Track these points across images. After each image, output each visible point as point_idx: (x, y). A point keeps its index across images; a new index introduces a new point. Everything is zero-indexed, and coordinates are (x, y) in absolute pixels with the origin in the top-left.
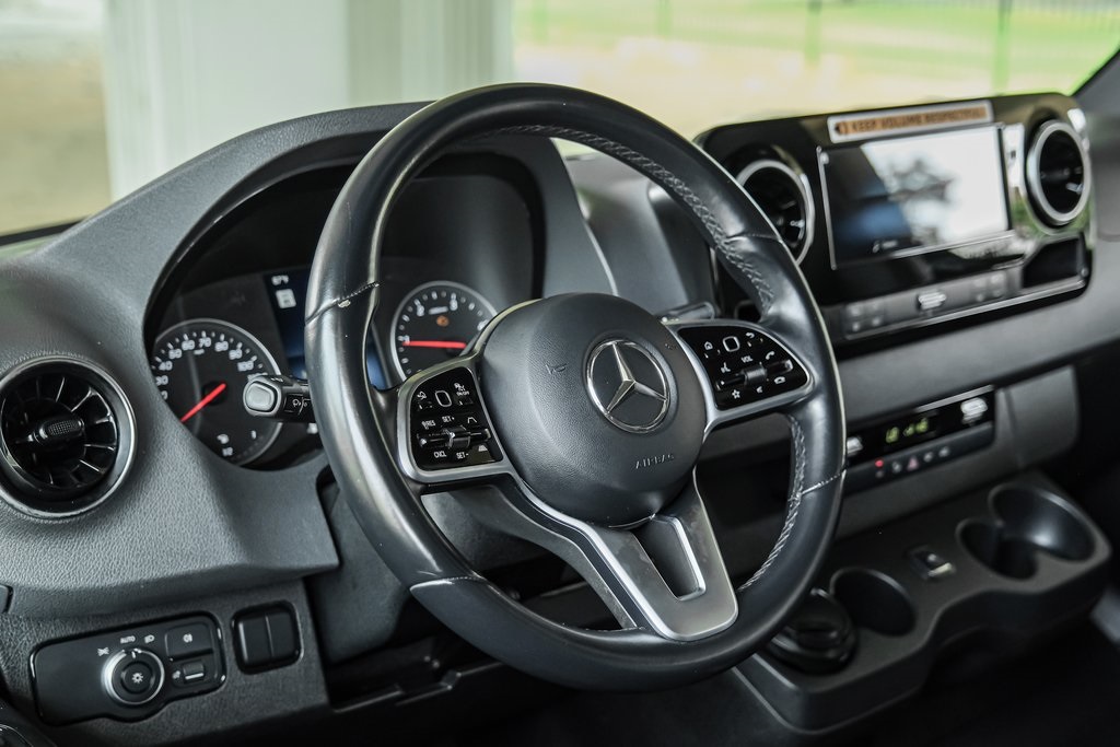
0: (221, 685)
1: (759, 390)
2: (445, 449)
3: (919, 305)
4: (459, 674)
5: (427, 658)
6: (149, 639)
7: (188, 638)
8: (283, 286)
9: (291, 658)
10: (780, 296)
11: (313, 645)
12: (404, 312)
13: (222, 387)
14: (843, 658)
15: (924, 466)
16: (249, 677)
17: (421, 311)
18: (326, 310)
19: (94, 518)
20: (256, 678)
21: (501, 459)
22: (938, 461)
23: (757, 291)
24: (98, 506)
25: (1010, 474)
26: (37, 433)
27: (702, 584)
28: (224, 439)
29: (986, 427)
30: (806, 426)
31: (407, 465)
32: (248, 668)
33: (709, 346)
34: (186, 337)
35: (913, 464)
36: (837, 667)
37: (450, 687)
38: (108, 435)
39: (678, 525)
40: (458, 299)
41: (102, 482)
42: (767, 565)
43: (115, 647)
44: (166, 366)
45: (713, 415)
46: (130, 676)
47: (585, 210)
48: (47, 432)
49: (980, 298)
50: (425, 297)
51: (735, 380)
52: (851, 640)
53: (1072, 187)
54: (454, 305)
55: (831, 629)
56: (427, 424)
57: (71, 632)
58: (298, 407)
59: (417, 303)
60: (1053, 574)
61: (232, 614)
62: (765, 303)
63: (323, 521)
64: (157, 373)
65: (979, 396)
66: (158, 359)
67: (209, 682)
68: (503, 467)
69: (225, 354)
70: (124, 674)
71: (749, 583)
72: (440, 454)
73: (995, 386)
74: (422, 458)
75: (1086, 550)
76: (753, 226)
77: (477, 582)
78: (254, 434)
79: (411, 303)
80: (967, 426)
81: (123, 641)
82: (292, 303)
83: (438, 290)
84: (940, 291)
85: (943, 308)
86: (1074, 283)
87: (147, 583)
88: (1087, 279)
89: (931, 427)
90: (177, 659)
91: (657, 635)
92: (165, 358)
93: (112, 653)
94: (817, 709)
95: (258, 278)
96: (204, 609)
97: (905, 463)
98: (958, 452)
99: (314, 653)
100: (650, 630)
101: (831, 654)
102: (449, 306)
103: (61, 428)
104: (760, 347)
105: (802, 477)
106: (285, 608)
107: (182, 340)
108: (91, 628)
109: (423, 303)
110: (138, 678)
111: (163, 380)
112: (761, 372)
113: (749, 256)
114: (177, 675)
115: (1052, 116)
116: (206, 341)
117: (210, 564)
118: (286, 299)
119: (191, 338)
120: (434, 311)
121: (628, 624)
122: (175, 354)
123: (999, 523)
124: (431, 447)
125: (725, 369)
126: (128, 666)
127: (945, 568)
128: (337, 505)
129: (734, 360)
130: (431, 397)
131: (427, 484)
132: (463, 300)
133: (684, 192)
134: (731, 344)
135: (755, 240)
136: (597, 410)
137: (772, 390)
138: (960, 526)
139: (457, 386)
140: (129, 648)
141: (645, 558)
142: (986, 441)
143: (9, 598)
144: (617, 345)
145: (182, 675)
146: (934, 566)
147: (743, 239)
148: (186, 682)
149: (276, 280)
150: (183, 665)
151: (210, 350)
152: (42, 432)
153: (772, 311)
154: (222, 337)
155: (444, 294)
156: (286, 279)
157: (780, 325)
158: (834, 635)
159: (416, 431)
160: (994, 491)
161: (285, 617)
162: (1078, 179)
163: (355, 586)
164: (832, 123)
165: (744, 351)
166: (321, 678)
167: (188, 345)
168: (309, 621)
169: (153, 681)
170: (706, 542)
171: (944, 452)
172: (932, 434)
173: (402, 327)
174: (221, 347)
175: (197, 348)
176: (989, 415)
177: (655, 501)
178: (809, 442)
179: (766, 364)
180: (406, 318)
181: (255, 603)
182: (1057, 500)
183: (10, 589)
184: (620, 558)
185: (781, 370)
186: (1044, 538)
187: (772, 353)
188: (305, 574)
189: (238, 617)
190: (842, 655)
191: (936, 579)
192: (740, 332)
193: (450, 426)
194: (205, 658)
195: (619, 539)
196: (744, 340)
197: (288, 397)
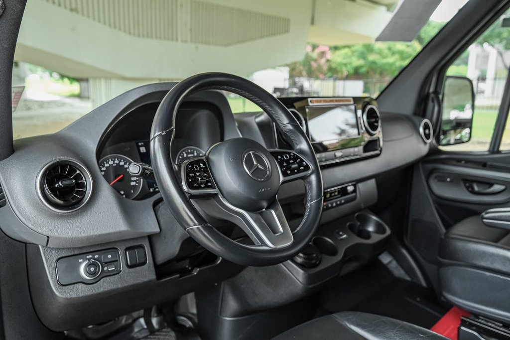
0: (120, 271)
1: (296, 171)
2: (198, 184)
3: (335, 156)
4: (198, 269)
5: (187, 266)
6: (96, 256)
7: (110, 256)
8: (142, 146)
9: (144, 263)
10: (300, 142)
11: (151, 259)
12: (180, 155)
13: (122, 176)
14: (317, 263)
15: (337, 205)
16: (130, 269)
17: (185, 155)
18: (156, 136)
19: (78, 213)
20: (132, 270)
21: (216, 188)
22: (341, 204)
23: (293, 142)
24: (79, 209)
25: (360, 210)
26: (59, 184)
27: (281, 230)
28: (122, 193)
29: (354, 194)
30: (310, 183)
31: (185, 188)
32: (129, 267)
33: (279, 157)
34: (110, 160)
35: (334, 205)
36: (316, 265)
37: (195, 274)
38: (83, 185)
39: (273, 212)
40: (197, 152)
41: (80, 201)
42: (301, 226)
43: (85, 259)
44: (104, 169)
45: (282, 179)
46: (89, 269)
47: (237, 124)
48: (62, 183)
49: (352, 154)
50: (186, 151)
51: (288, 168)
52: (319, 257)
53: (376, 124)
54: (195, 154)
55: (313, 254)
56: (192, 175)
57: (70, 254)
58: (147, 173)
59: (184, 153)
60: (376, 238)
61: (125, 248)
62: (295, 146)
63: (155, 217)
64: (101, 171)
65: (352, 185)
66: (101, 167)
67: (117, 271)
68: (216, 191)
69: (123, 166)
70: (88, 269)
71: (296, 231)
72: (196, 185)
73: (356, 183)
74: (190, 185)
75: (384, 232)
76: (292, 121)
77: (209, 227)
78: (132, 191)
79: (182, 153)
80: (348, 194)
81: (88, 257)
82: (145, 151)
83: (191, 149)
84: (341, 152)
85: (342, 157)
86: (377, 152)
87: (95, 236)
88: (381, 151)
89: (339, 194)
90: (106, 263)
91: (268, 246)
92: (104, 166)
93: (84, 261)
94: (310, 279)
95: (134, 143)
96: (115, 247)
97: (332, 204)
98: (347, 201)
99: (152, 262)
100: (266, 245)
101: (314, 261)
102: (194, 154)
103: (67, 182)
104: (295, 158)
105: (310, 199)
106: (141, 247)
107: (109, 161)
108: (77, 253)
109: (186, 153)
110: (92, 269)
111: (103, 173)
112: (296, 165)
113: (290, 130)
114: (106, 269)
115: (368, 103)
116: (117, 162)
117: (117, 230)
118: (143, 150)
119: (112, 160)
120: (189, 155)
121: (258, 243)
122: (107, 165)
123: (359, 224)
124: (193, 182)
125: (285, 164)
126: (89, 265)
127: (345, 236)
128: (159, 212)
129: (287, 162)
130: (192, 167)
131: (191, 194)
132: (198, 153)
133: (270, 111)
134: (286, 157)
135: (293, 125)
136: (247, 173)
137: (300, 171)
138: (348, 224)
139: (201, 164)
140: (89, 260)
141: (263, 221)
142: (354, 199)
143: (48, 241)
144: (252, 153)
145: (107, 269)
146: (341, 235)
147: (289, 125)
148: (109, 271)
149: (140, 144)
150: (108, 265)
151: (118, 165)
152: (60, 183)
153: (298, 147)
154: (122, 161)
155: (192, 151)
156: (143, 144)
157: (301, 152)
158: (314, 255)
159: (188, 176)
160: (356, 215)
161: (142, 250)
162: (377, 122)
163: (165, 238)
164: (309, 100)
165: (290, 159)
166: (154, 270)
167: (111, 162)
168: (150, 251)
169: (97, 270)
170: (282, 217)
171: (343, 201)
172: (339, 196)
173: (179, 160)
174: (122, 163)
175: (114, 163)
176: (354, 191)
177: (265, 204)
178: (311, 188)
179: (297, 163)
180: (180, 157)
181: (132, 245)
182: (374, 218)
183: (48, 237)
184: (255, 221)
185: (302, 165)
186: (371, 229)
187: (299, 160)
188: (148, 234)
189: (126, 249)
190: (317, 262)
191: (342, 239)
192: (289, 153)
193: (199, 176)
194: (115, 263)
195: (254, 215)
196: (290, 156)
197: (144, 169)
